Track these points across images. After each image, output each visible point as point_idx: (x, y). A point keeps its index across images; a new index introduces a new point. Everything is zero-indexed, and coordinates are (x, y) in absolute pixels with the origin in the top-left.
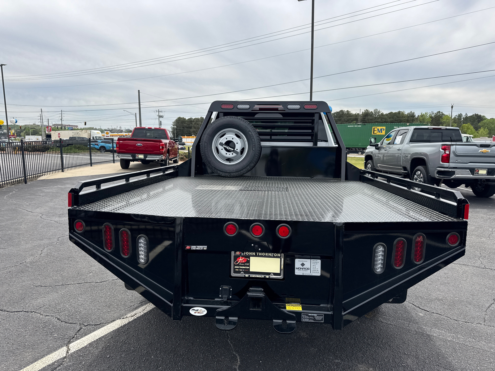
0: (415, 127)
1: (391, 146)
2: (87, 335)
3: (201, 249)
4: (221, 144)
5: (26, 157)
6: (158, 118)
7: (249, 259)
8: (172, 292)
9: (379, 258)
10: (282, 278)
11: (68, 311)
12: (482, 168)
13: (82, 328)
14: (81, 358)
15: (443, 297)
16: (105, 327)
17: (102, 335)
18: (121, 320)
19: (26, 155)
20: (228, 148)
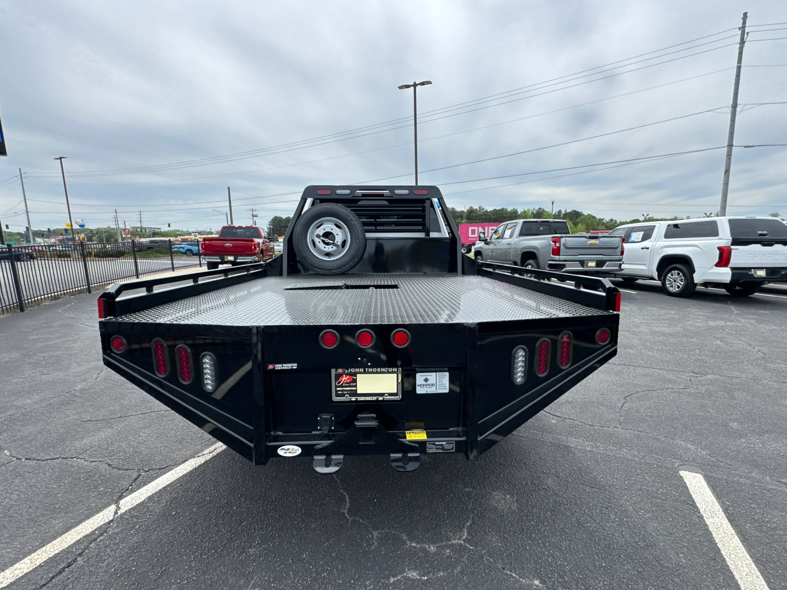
0: (524, 220)
1: (499, 240)
2: (147, 484)
3: (289, 368)
4: (318, 236)
5: (89, 264)
6: (252, 217)
7: (355, 378)
8: (252, 426)
9: (519, 364)
10: (400, 399)
11: (124, 453)
12: (592, 260)
13: (141, 475)
14: (135, 520)
15: (573, 399)
16: (173, 471)
17: (168, 483)
18: (195, 459)
19: (89, 262)
20: (326, 240)
